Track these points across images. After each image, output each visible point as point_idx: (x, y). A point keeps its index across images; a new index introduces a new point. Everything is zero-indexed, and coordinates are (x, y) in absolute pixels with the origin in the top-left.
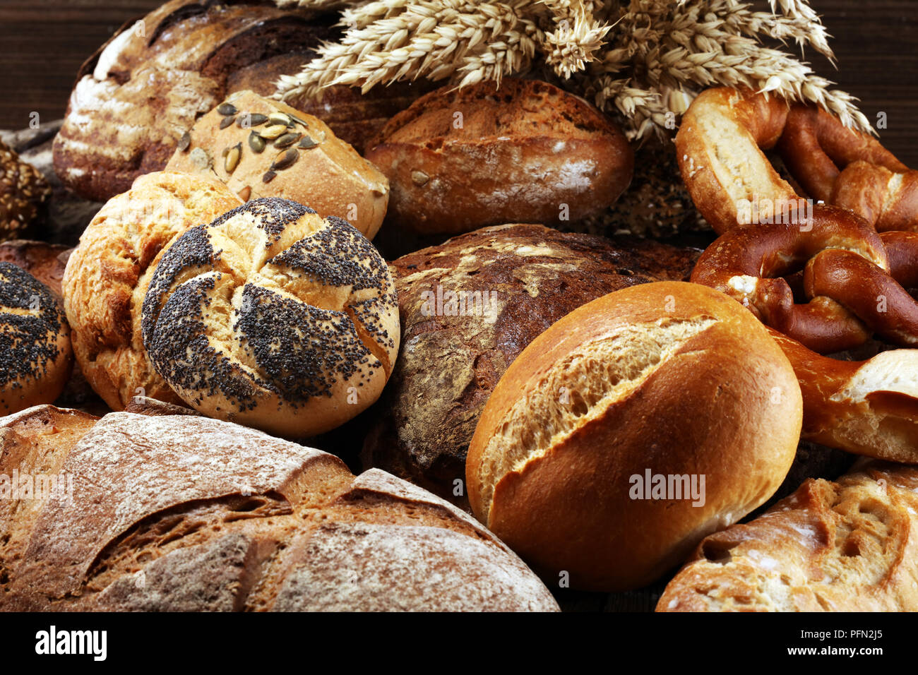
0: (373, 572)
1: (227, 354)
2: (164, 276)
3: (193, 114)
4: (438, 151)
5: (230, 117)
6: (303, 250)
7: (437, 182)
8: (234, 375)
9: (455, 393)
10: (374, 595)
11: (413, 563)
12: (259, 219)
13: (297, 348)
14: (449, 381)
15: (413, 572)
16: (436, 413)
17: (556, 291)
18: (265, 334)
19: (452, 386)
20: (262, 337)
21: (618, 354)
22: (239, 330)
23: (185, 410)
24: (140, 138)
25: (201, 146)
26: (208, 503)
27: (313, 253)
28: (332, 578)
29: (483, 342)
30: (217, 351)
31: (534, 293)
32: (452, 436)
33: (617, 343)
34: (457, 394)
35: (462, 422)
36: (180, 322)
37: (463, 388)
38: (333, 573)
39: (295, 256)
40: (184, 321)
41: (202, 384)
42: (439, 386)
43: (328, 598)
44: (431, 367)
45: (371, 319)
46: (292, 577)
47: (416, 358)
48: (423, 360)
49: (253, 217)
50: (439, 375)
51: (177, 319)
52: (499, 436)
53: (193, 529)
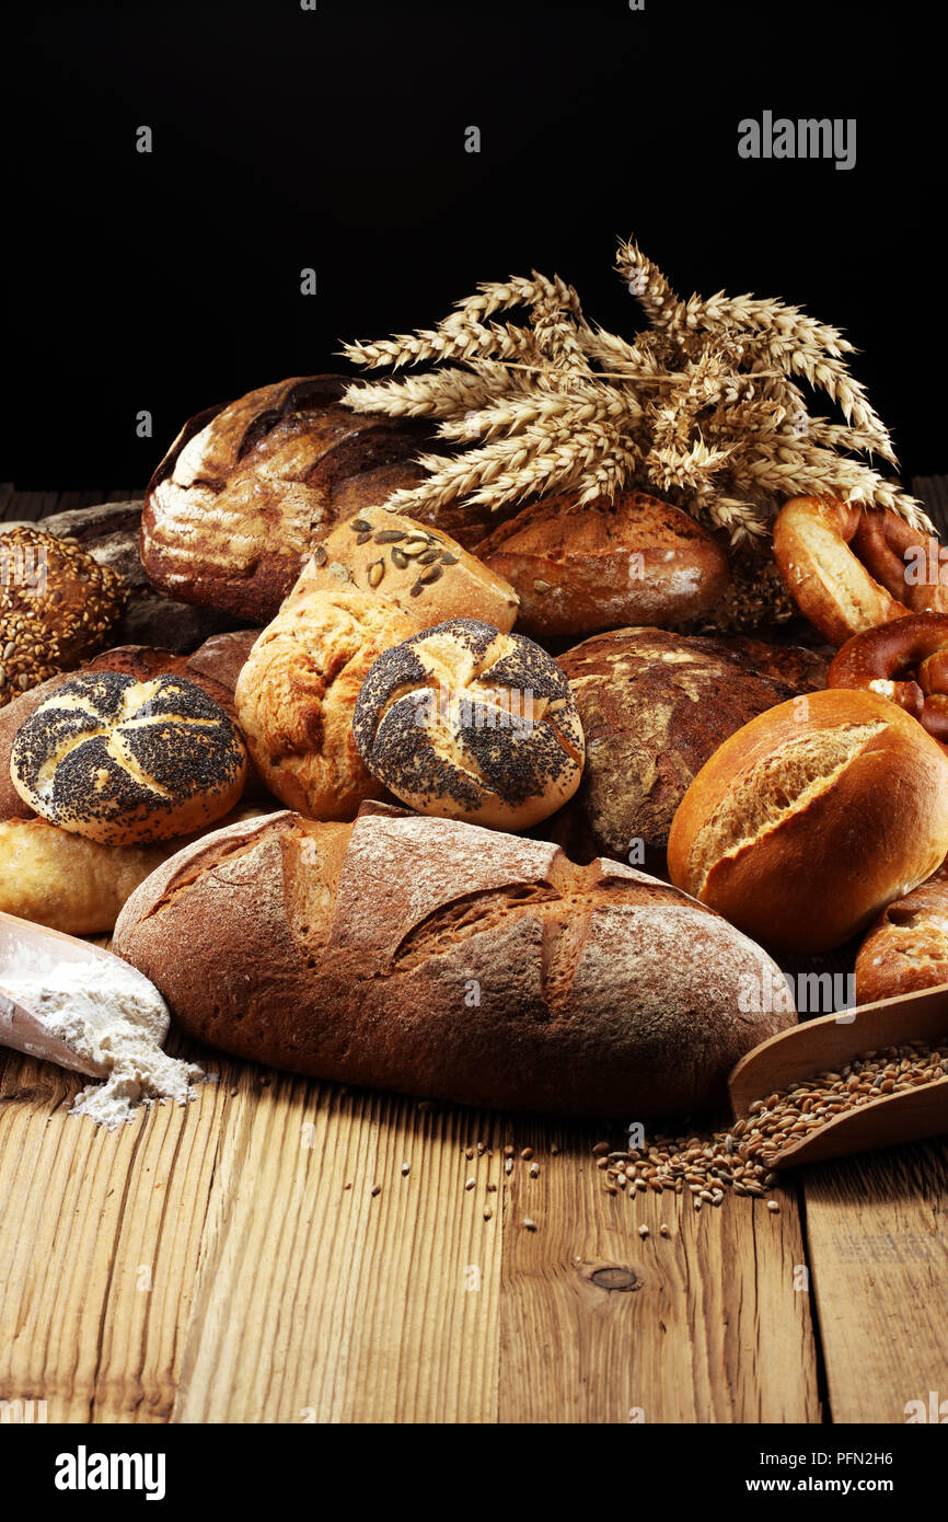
0: (650, 945)
1: (452, 762)
2: (378, 692)
3: (309, 525)
4: (559, 562)
5: (366, 534)
6: (507, 668)
7: (559, 590)
8: (461, 780)
9: (645, 789)
10: (656, 963)
11: (678, 936)
12: (462, 641)
13: (514, 754)
14: (637, 779)
15: (680, 943)
16: (628, 807)
17: (712, 695)
18: (485, 743)
19: (641, 783)
20: (482, 746)
21: (811, 755)
22: (460, 740)
23: (407, 812)
24: (255, 548)
25: (339, 560)
26: (490, 893)
27: (516, 670)
28: (619, 951)
29: (660, 743)
30: (443, 760)
31: (696, 699)
32: (646, 827)
33: (810, 746)
34: (647, 790)
35: (654, 815)
36: (405, 734)
37: (651, 784)
38: (619, 947)
39: (501, 673)
40: (409, 734)
41: (431, 789)
42: (628, 783)
43: (619, 968)
44: (617, 767)
45: (566, 727)
46: (586, 951)
47: (600, 759)
48: (607, 760)
49: (455, 638)
50: (626, 773)
51: (402, 731)
52: (709, 827)
53: (481, 916)
